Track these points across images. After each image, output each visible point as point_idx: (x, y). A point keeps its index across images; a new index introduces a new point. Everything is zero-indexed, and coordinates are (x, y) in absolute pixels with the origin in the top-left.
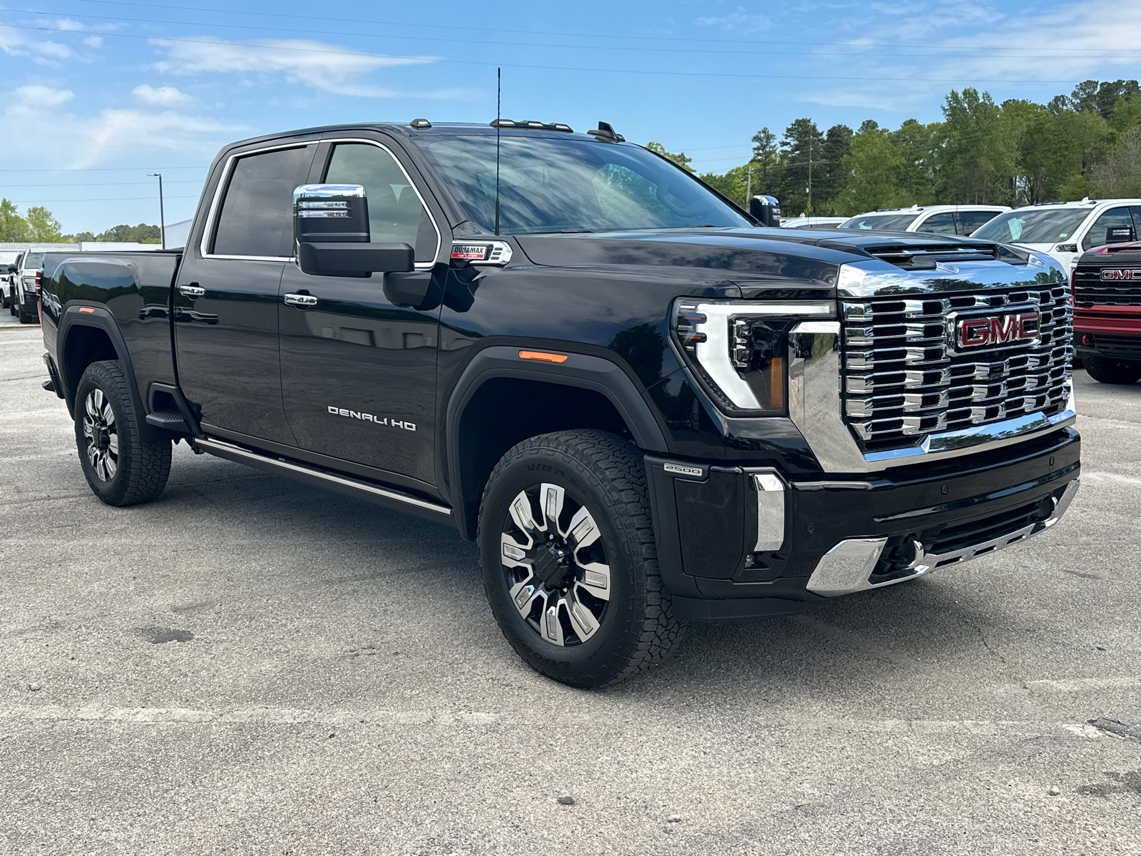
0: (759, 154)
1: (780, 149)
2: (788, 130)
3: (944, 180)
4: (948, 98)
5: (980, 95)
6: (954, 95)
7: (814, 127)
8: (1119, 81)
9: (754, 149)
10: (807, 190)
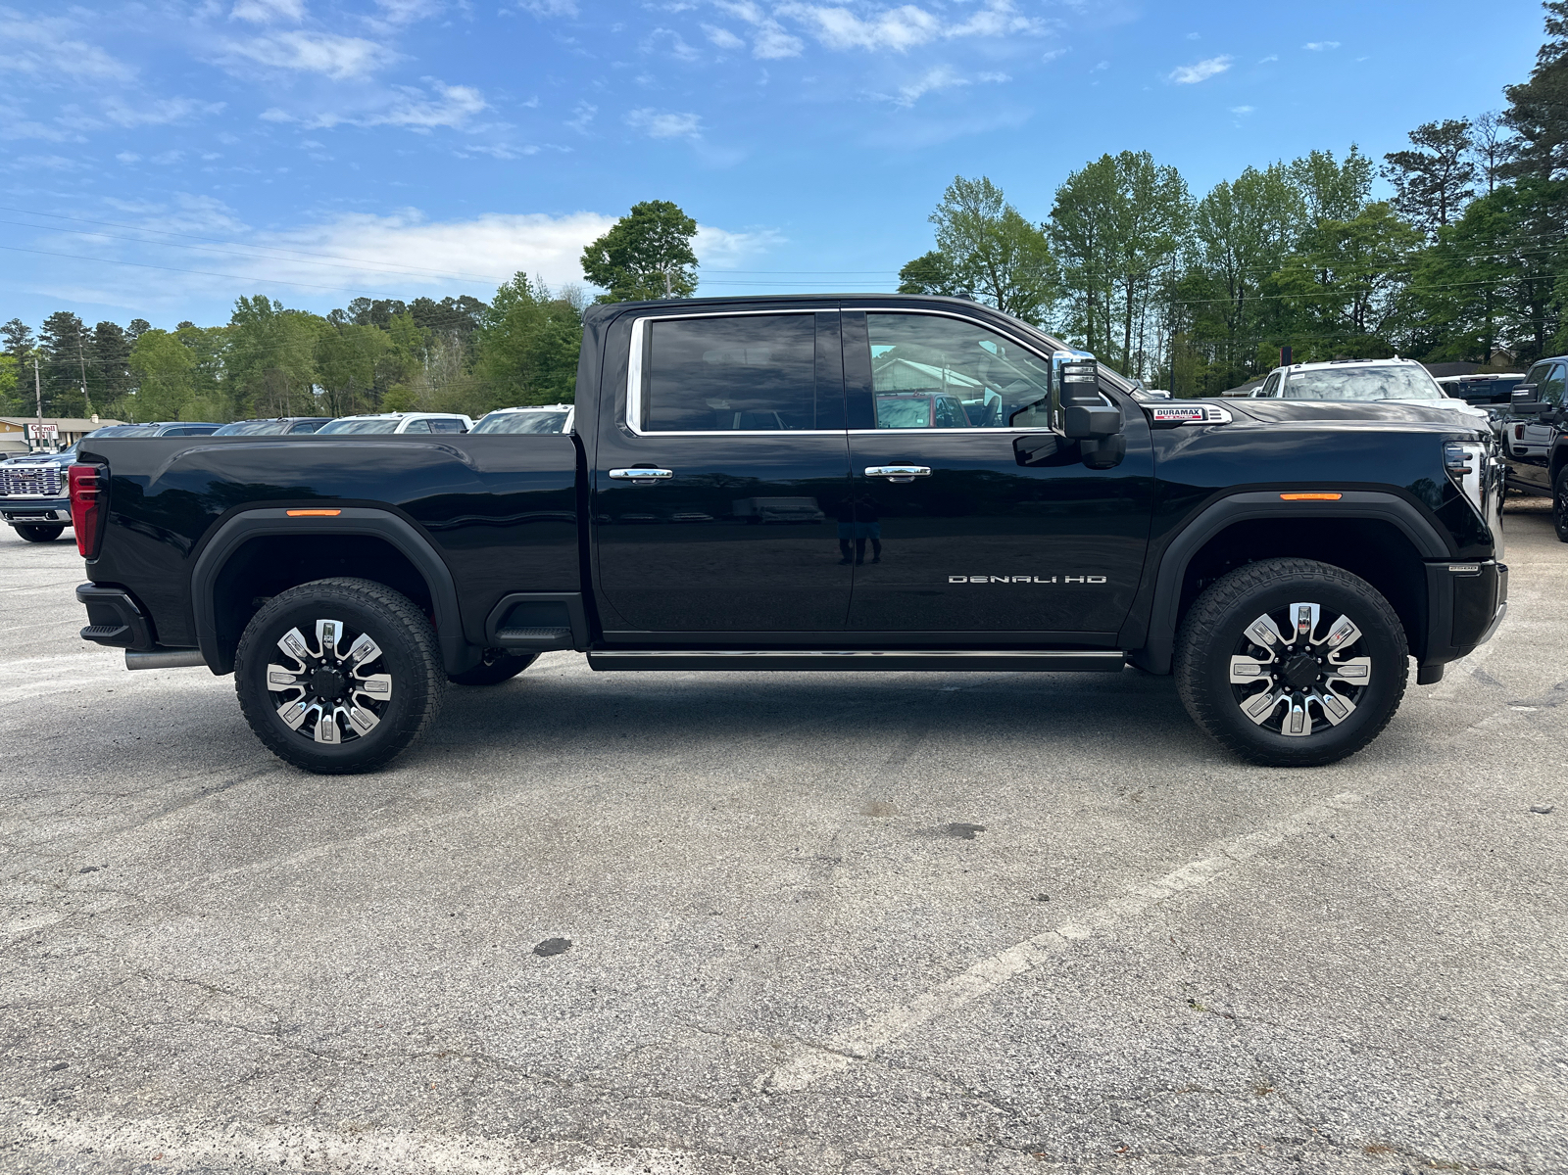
0: (11, 348)
1: (40, 343)
2: (47, 323)
3: (245, 384)
4: (237, 303)
5: (271, 304)
6: (244, 301)
7: (79, 323)
8: (387, 300)
9: (4, 341)
10: (83, 390)
